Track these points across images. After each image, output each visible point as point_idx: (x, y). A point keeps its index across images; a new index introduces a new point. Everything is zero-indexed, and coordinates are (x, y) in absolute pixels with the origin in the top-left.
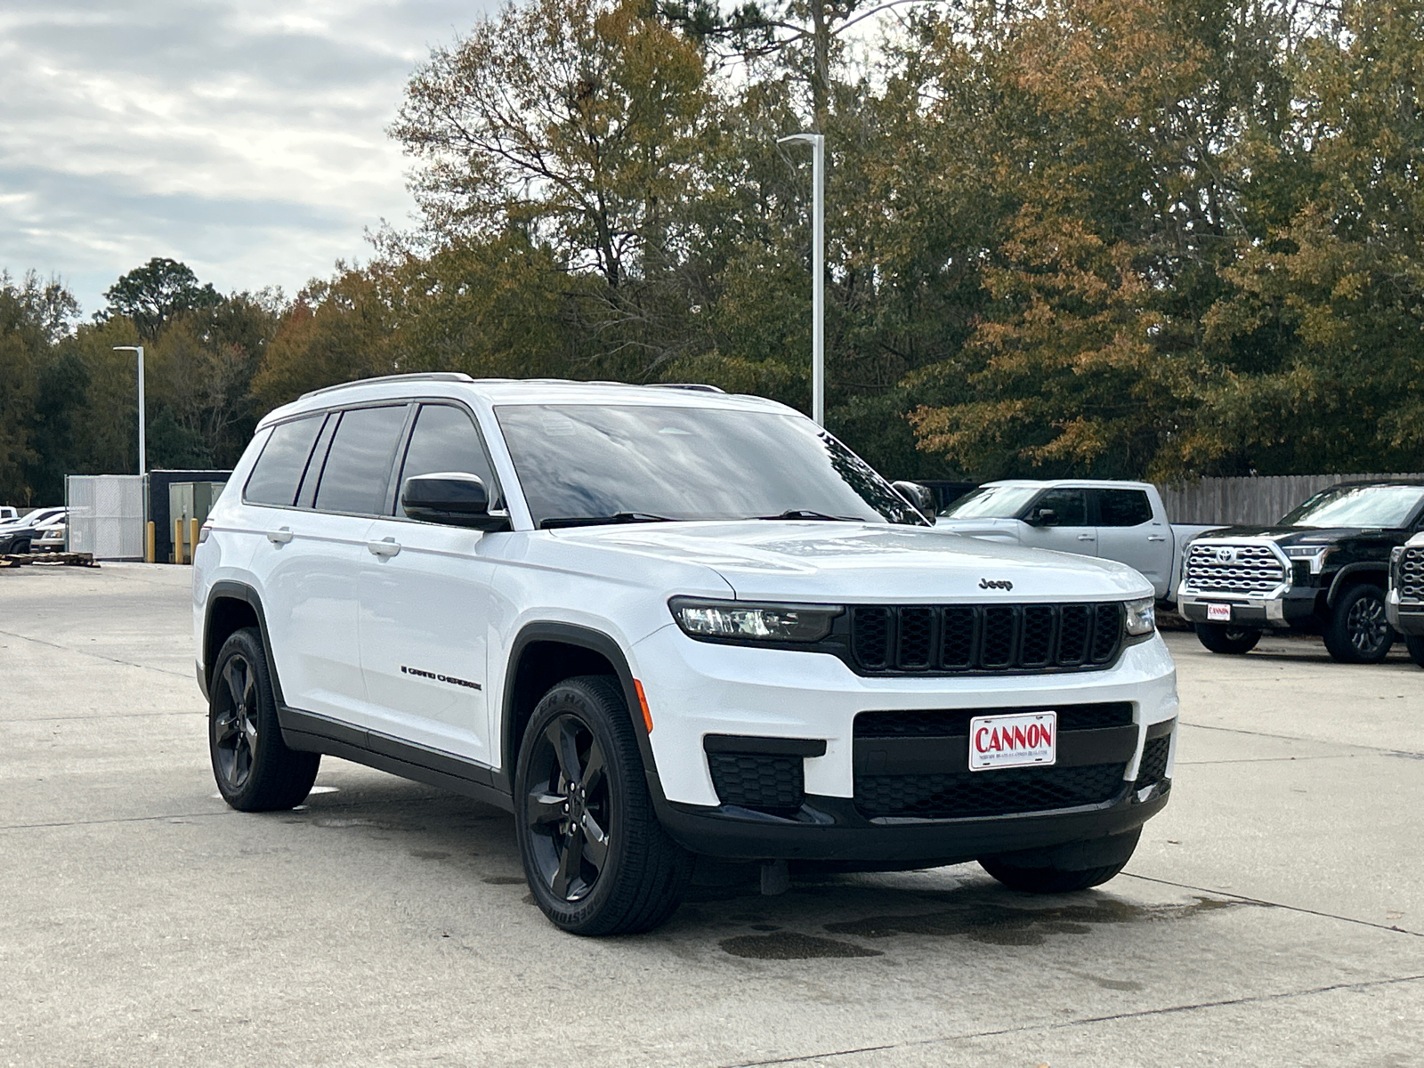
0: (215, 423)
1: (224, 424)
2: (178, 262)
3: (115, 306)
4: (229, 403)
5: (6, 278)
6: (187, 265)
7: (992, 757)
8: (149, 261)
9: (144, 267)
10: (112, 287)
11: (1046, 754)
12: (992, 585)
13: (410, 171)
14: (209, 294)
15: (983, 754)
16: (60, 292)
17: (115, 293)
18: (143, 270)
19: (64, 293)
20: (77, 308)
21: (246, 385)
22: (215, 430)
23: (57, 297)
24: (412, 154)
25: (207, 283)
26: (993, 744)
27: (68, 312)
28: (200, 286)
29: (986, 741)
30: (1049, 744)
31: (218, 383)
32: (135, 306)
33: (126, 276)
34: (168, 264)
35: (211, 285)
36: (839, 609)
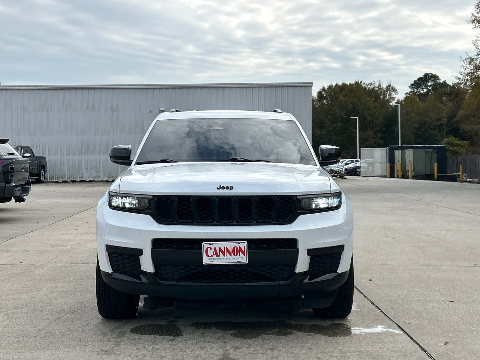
0: (444, 129)
1: (447, 129)
2: (434, 74)
3: (412, 91)
4: (449, 121)
5: (374, 83)
6: (437, 75)
7: (214, 259)
8: (424, 74)
9: (422, 76)
10: (411, 84)
11: (244, 259)
12: (223, 188)
13: (477, 35)
14: (445, 84)
15: (209, 258)
16: (391, 87)
17: (412, 86)
18: (422, 78)
19: (392, 87)
20: (397, 92)
21: (455, 116)
22: (444, 131)
23: (390, 88)
24: (476, 29)
25: (444, 80)
26: (215, 254)
27: (394, 93)
28: (441, 81)
29: (210, 252)
30: (244, 256)
31: (445, 115)
32: (419, 90)
33: (416, 80)
34: (430, 75)
35: (445, 81)
36: (151, 197)
